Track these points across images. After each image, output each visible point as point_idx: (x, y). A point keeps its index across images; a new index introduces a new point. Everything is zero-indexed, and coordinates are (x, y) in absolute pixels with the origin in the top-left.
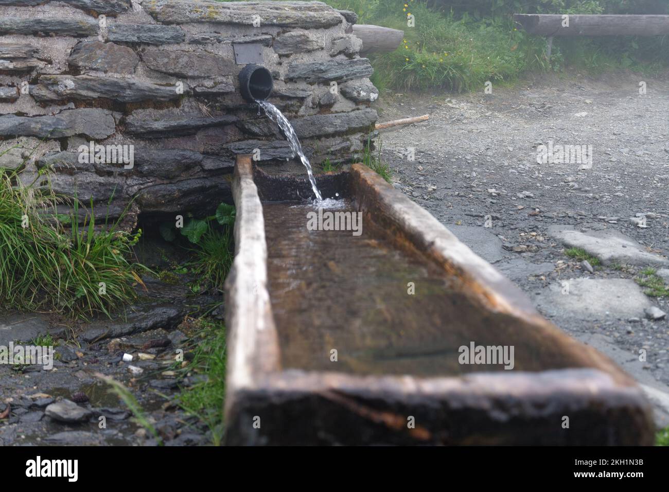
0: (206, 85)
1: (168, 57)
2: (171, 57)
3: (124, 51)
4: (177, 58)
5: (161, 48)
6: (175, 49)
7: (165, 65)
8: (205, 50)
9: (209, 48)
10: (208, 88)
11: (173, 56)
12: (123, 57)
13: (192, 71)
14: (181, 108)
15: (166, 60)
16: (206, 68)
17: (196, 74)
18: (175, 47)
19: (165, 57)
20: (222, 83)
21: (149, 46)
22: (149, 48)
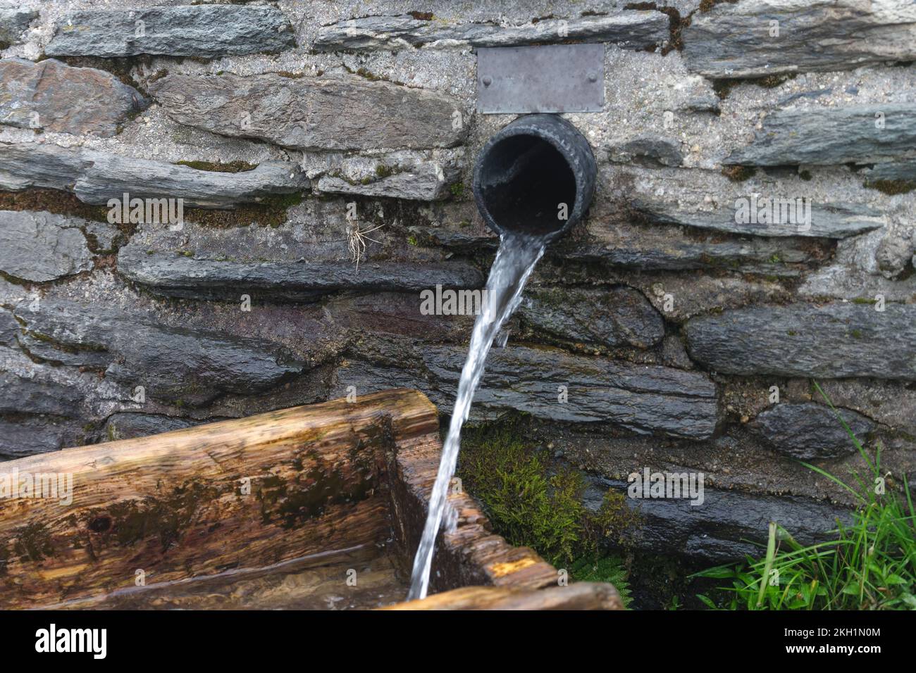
0: (350, 174)
1: (228, 92)
2: (237, 93)
3: (86, 81)
4: (255, 94)
5: (216, 67)
6: (258, 70)
7: (216, 113)
8: (361, 73)
9: (380, 65)
10: (351, 183)
11: (245, 88)
12: (84, 95)
13: (296, 132)
14: (286, 228)
15: (220, 101)
16: (348, 124)
17: (308, 141)
18: (260, 65)
19: (219, 93)
20: (408, 169)
21: (180, 63)
22: (181, 68)
